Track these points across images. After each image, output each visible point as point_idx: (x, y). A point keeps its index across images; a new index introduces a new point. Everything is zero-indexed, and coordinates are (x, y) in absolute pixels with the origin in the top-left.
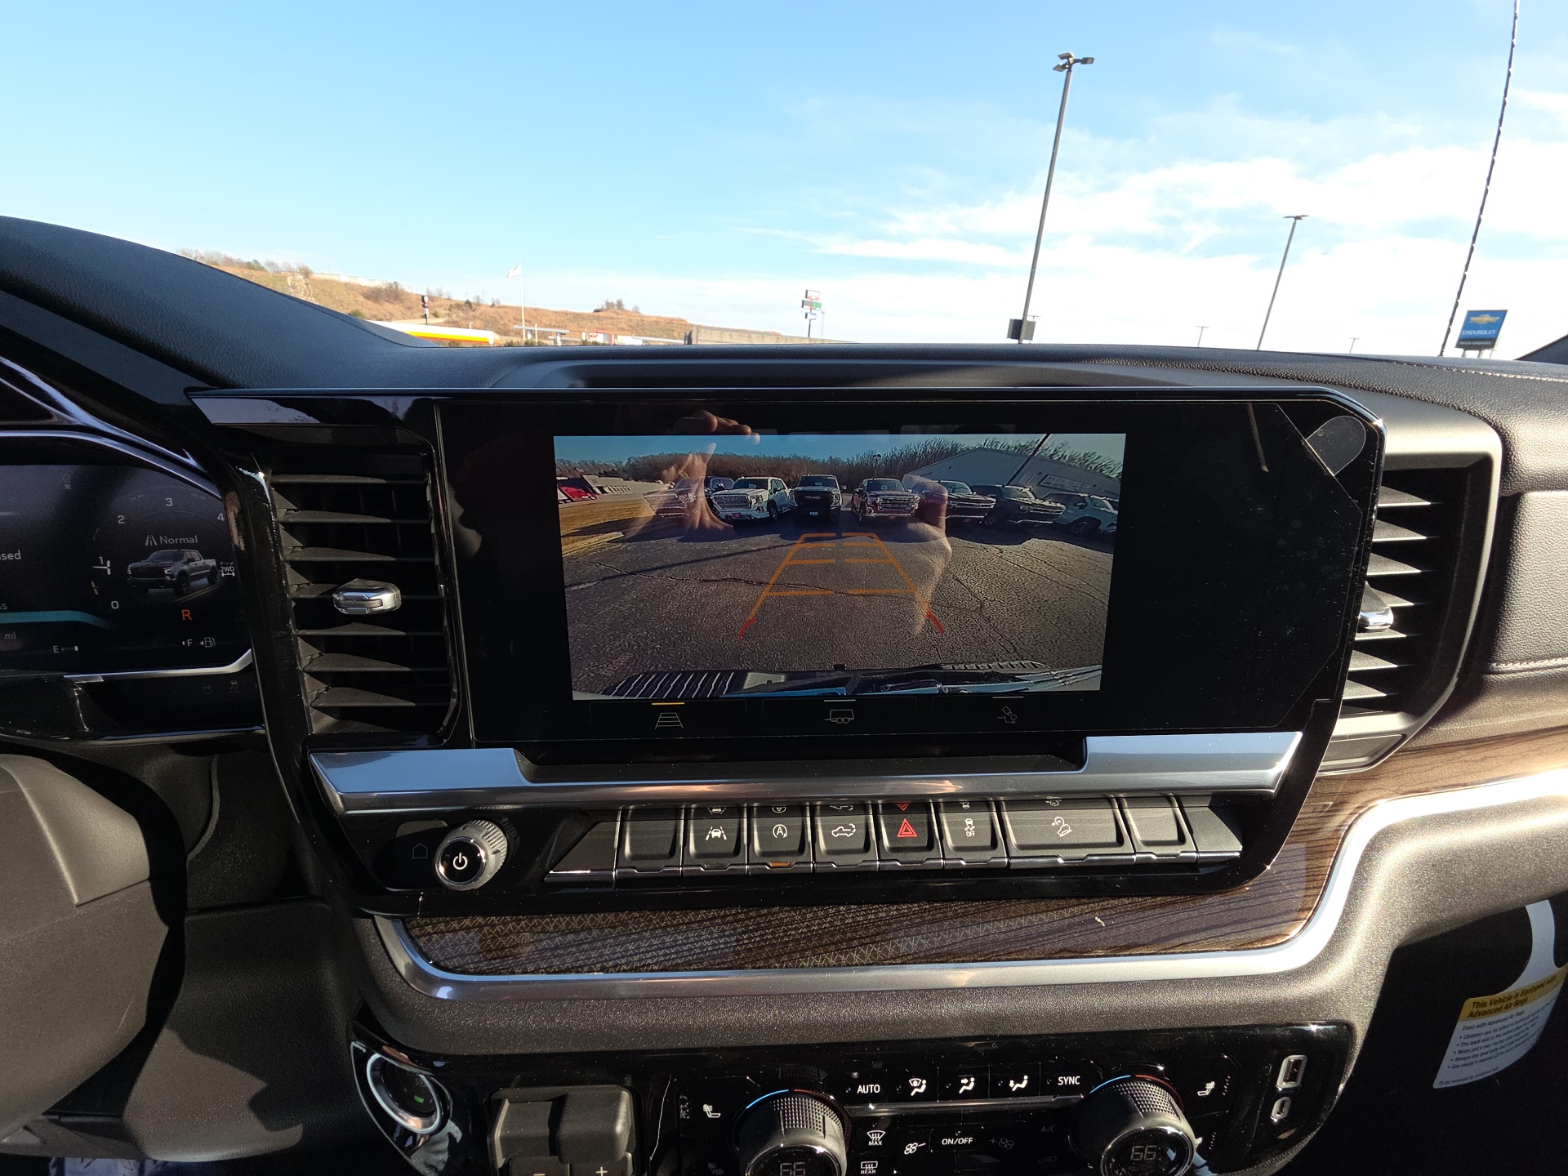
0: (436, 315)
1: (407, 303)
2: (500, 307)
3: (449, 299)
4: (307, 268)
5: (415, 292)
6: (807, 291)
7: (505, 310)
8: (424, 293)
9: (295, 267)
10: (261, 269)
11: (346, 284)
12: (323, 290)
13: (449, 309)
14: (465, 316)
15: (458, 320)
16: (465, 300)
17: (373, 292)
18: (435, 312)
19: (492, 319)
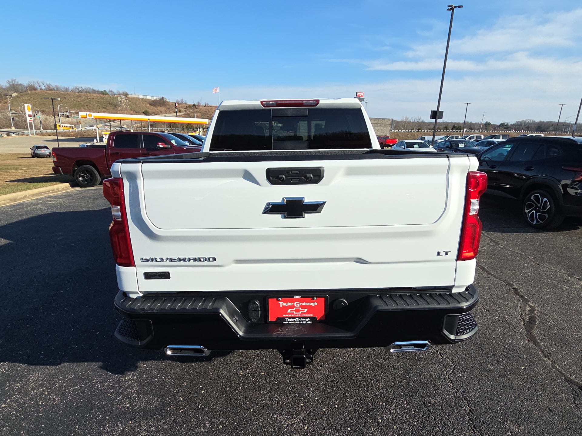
1: (168, 107)
2: (208, 107)
3: (186, 104)
4: (127, 93)
5: (171, 102)
6: (357, 93)
7: (211, 108)
8: (175, 102)
9: (121, 92)
10: (107, 94)
11: (142, 99)
12: (133, 102)
13: (186, 109)
14: (193, 111)
15: (190, 113)
16: (193, 104)
17: (154, 102)
18: (180, 110)
19: (205, 112)
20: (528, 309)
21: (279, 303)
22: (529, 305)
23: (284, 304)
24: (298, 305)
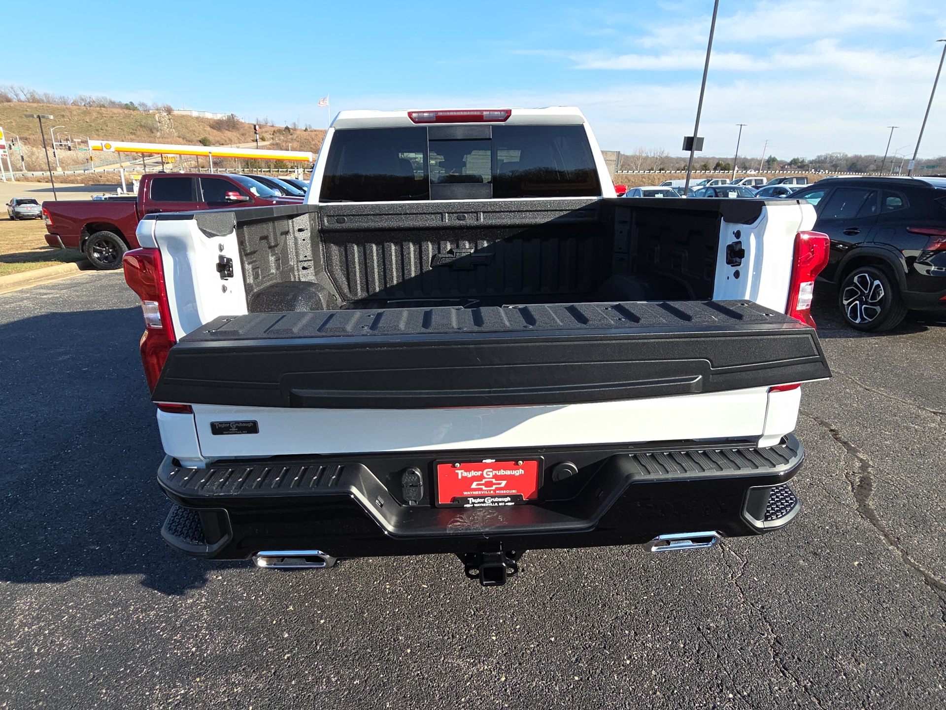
0: (263, 139)
1: (242, 131)
2: (311, 131)
3: (273, 126)
4: (170, 107)
5: (247, 122)
7: (315, 133)
8: (255, 123)
9: (160, 105)
10: (135, 109)
11: (197, 118)
12: (181, 123)
13: (273, 134)
14: (285, 139)
15: (280, 142)
16: (285, 126)
17: (217, 123)
18: (263, 136)
19: (306, 141)
20: (858, 464)
21: (457, 471)
22: (857, 457)
23: (465, 474)
24: (489, 475)
